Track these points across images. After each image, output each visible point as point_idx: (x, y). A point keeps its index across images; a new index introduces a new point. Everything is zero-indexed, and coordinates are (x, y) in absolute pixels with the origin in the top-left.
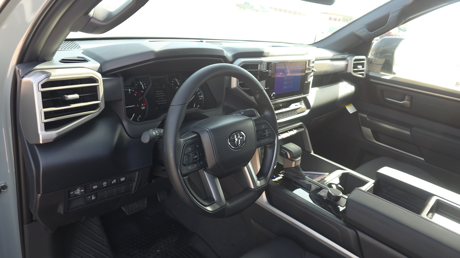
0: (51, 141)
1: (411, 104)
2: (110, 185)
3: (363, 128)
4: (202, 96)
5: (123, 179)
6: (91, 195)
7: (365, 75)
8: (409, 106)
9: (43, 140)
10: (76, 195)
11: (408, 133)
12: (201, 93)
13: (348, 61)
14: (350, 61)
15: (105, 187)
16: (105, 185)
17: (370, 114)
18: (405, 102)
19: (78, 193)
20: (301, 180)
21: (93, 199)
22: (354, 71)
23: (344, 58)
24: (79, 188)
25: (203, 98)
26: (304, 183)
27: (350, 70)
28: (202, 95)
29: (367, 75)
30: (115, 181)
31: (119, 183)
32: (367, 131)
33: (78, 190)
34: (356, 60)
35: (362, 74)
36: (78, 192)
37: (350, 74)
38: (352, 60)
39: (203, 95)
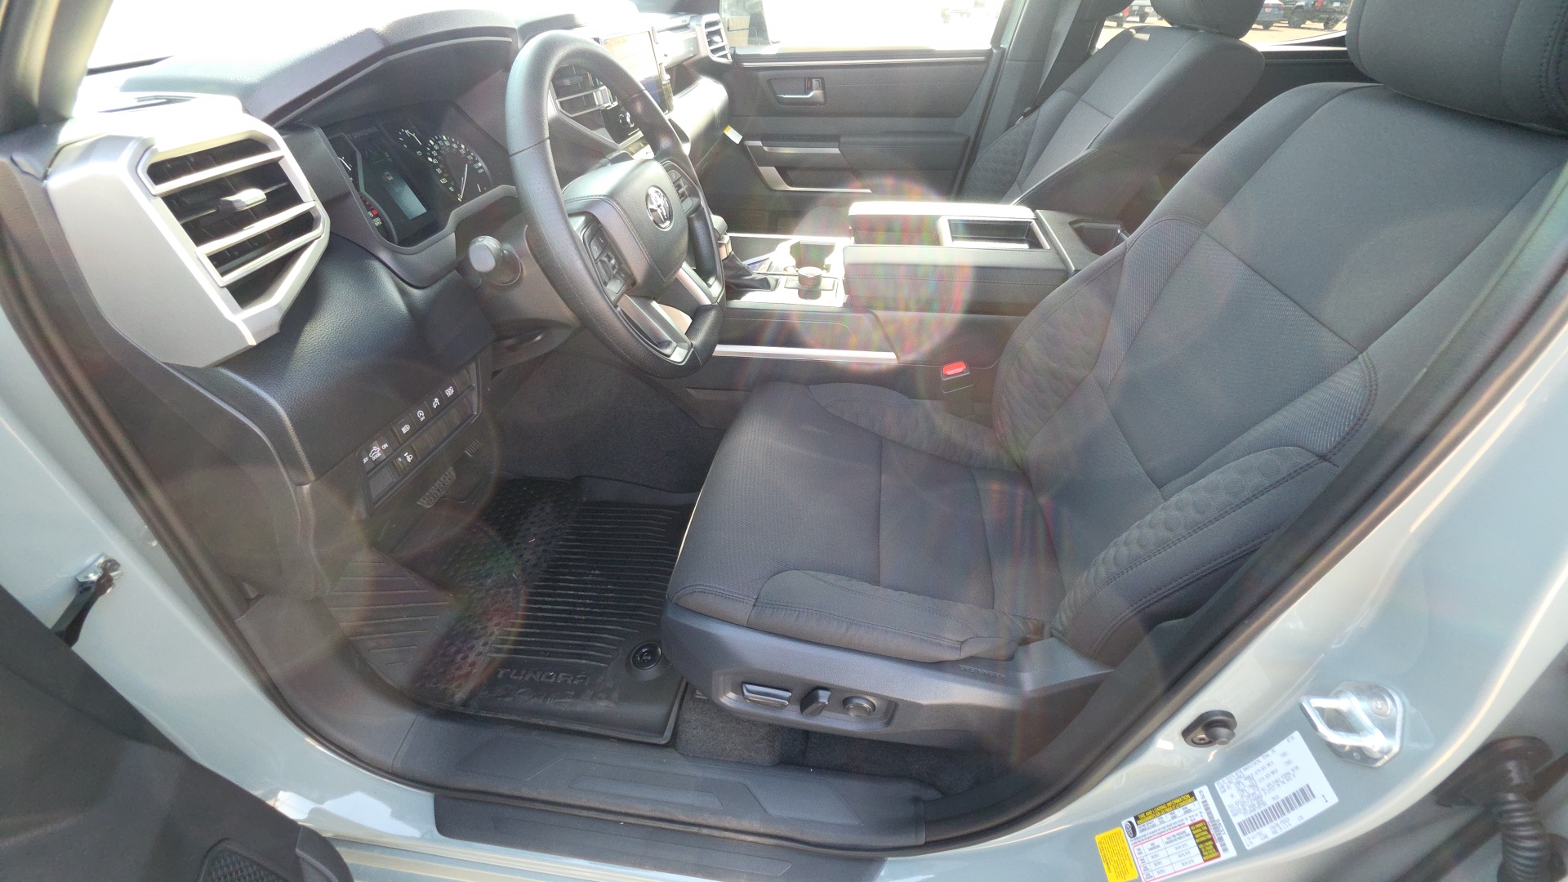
0: (275, 331)
1: (825, 94)
2: (432, 415)
3: (762, 169)
4: (480, 164)
5: (450, 392)
6: (401, 455)
7: (729, 56)
8: (821, 99)
9: (255, 335)
10: (377, 463)
11: (836, 151)
12: (474, 157)
13: (694, 30)
14: (697, 28)
15: (425, 422)
16: (422, 416)
17: (766, 138)
18: (815, 93)
19: (379, 454)
20: (747, 278)
21: (409, 460)
22: (714, 51)
23: (684, 24)
24: (376, 442)
25: (484, 166)
26: (752, 280)
27: (705, 51)
28: (478, 162)
29: (734, 56)
30: (436, 400)
31: (446, 403)
32: (770, 172)
33: (375, 448)
34: (708, 25)
35: (725, 56)
36: (377, 452)
37: (708, 58)
38: (700, 25)
39: (480, 159)
